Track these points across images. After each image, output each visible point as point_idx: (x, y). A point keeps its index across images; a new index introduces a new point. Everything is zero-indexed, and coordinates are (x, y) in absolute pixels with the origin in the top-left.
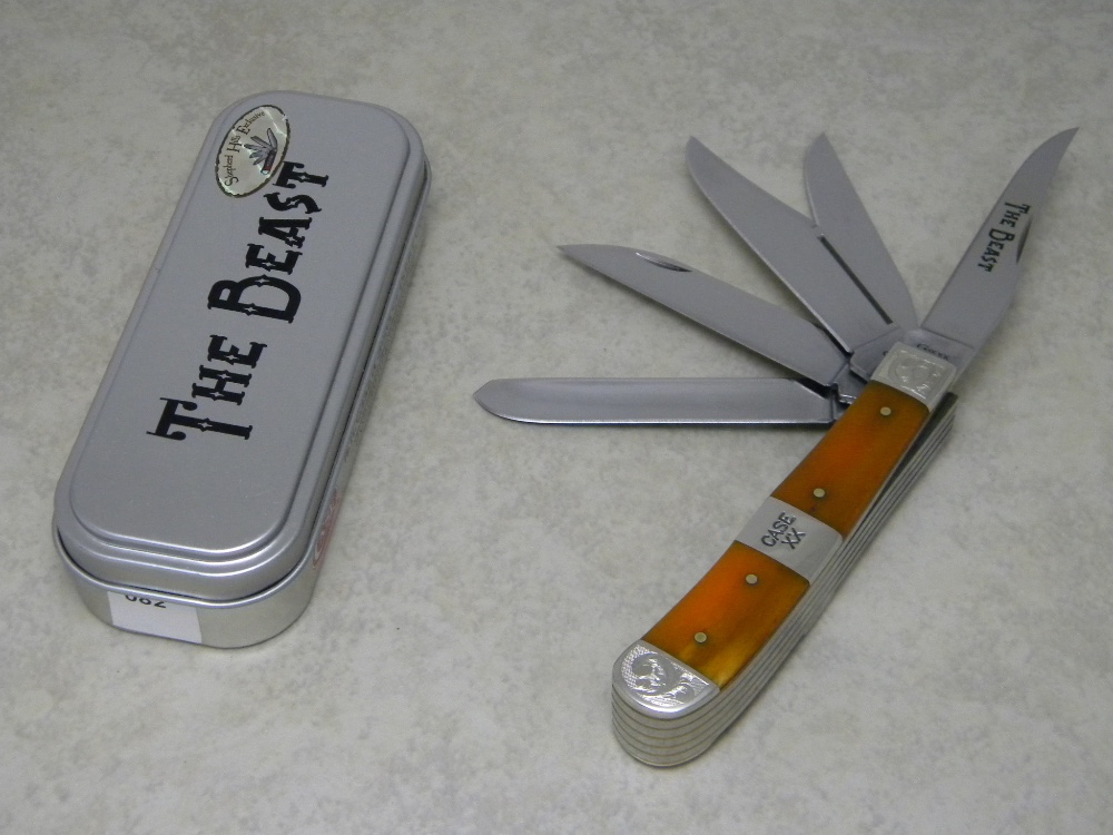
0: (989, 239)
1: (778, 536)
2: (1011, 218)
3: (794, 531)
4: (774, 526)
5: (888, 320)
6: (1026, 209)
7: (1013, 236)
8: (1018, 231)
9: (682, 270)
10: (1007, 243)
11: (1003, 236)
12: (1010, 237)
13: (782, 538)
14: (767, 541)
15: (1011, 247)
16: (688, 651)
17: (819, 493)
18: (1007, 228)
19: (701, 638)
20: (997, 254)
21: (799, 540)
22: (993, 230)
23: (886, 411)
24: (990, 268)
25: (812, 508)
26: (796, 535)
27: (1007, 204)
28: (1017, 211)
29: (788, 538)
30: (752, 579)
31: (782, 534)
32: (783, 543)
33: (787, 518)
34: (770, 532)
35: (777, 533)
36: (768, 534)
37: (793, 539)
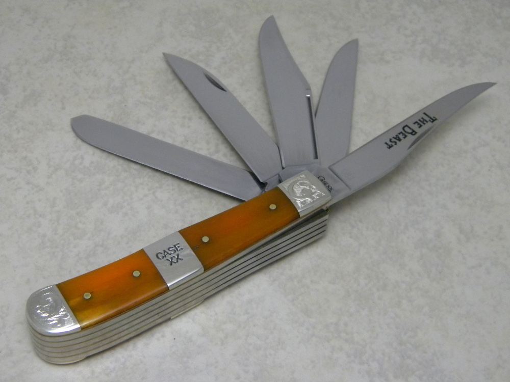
0: (401, 130)
1: (168, 255)
2: (421, 123)
3: (178, 255)
4: (169, 249)
5: (316, 157)
6: (433, 120)
7: (416, 133)
8: (420, 131)
9: (223, 89)
10: (409, 136)
11: (410, 131)
12: (413, 133)
13: (168, 257)
14: (159, 255)
15: (411, 139)
16: (75, 301)
17: (205, 239)
18: (415, 127)
19: (88, 296)
20: (400, 140)
21: (177, 261)
22: (407, 126)
23: (273, 207)
24: (390, 147)
25: (197, 246)
26: (178, 258)
27: (425, 114)
28: (427, 119)
29: (172, 258)
30: (137, 274)
31: (170, 254)
32: (167, 260)
33: (179, 247)
34: (165, 251)
35: (168, 253)
36: (163, 252)
37: (175, 260)
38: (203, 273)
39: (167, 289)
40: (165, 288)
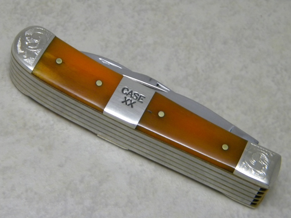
1: (129, 96)
3: (134, 103)
4: (135, 94)
14: (126, 90)
16: (49, 55)
17: (161, 114)
19: (59, 61)
26: (131, 104)
29: (129, 100)
30: (99, 83)
31: (131, 97)
32: (125, 98)
33: (142, 99)
34: (132, 92)
35: (131, 95)
36: (130, 91)
37: (128, 103)
38: (133, 129)
39: (101, 111)
40: (101, 109)
